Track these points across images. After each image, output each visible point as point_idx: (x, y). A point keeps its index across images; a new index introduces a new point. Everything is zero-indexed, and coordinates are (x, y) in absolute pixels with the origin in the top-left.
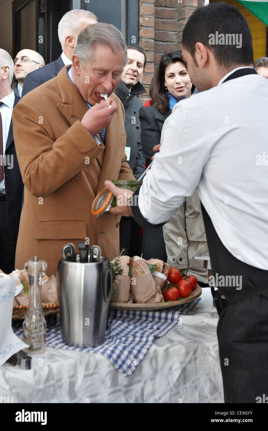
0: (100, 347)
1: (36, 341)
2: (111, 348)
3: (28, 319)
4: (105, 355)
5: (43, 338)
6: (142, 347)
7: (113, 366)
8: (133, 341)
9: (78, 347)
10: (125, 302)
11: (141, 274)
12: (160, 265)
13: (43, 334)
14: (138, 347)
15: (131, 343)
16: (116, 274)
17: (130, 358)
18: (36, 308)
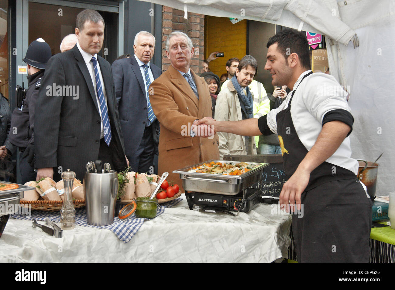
0: (110, 225)
1: (69, 222)
2: (116, 226)
3: (63, 208)
4: (112, 230)
5: (73, 219)
6: (136, 226)
7: (117, 236)
8: (132, 222)
9: (96, 225)
10: (131, 200)
11: (142, 183)
12: (155, 178)
13: (73, 217)
14: (134, 226)
15: (130, 224)
16: (126, 182)
17: (128, 232)
18: (69, 201)
